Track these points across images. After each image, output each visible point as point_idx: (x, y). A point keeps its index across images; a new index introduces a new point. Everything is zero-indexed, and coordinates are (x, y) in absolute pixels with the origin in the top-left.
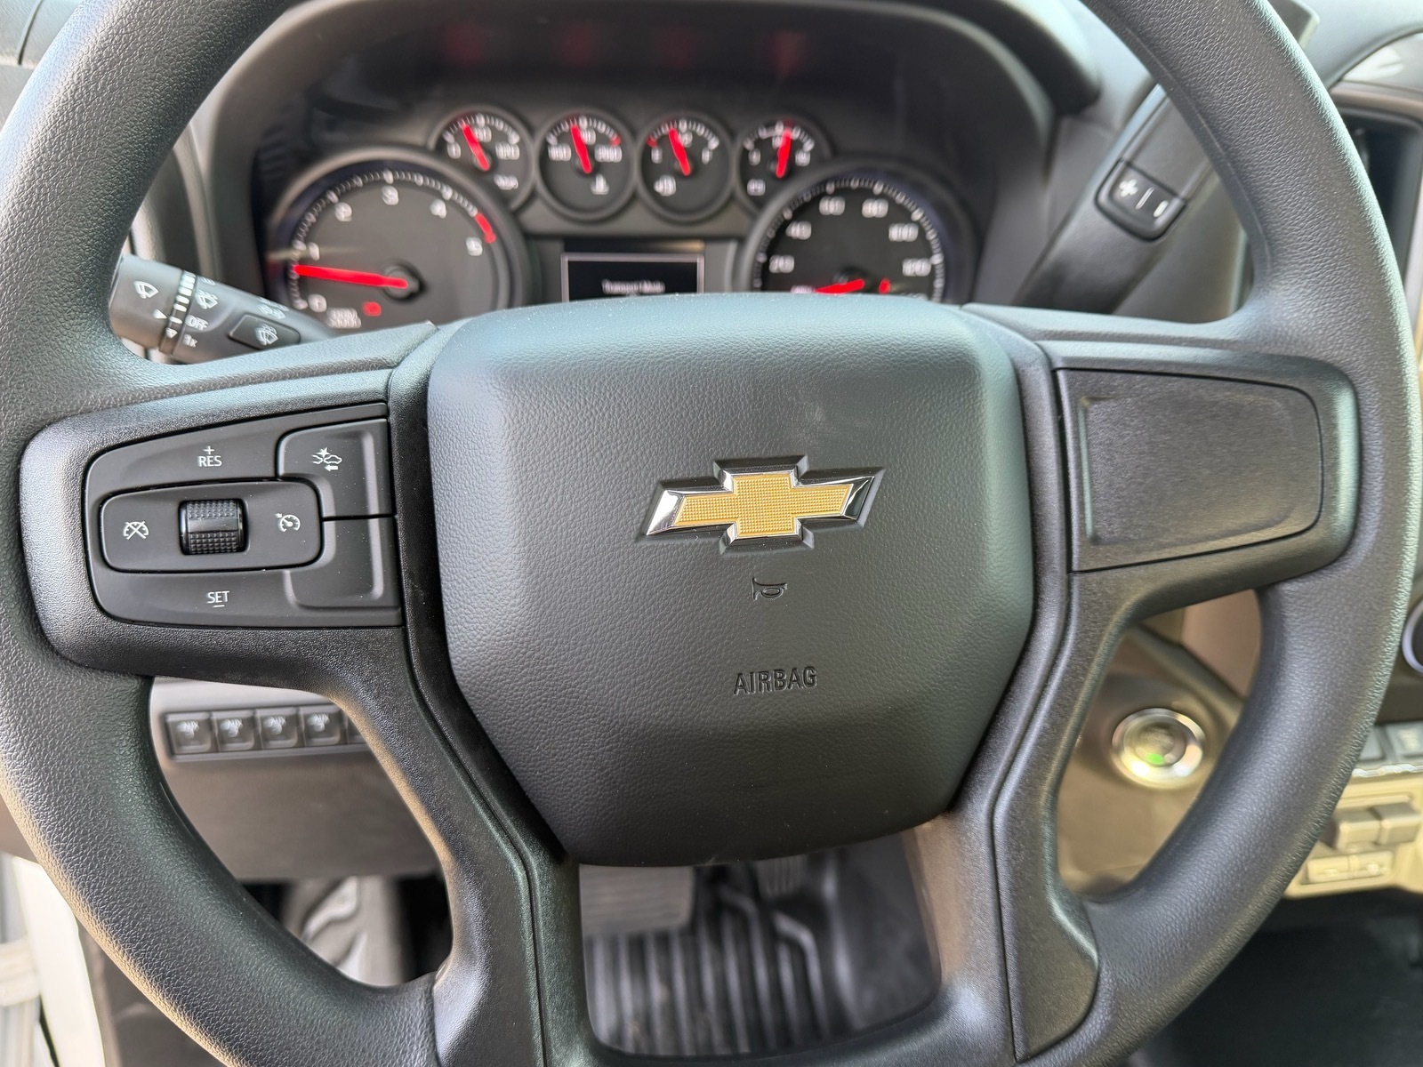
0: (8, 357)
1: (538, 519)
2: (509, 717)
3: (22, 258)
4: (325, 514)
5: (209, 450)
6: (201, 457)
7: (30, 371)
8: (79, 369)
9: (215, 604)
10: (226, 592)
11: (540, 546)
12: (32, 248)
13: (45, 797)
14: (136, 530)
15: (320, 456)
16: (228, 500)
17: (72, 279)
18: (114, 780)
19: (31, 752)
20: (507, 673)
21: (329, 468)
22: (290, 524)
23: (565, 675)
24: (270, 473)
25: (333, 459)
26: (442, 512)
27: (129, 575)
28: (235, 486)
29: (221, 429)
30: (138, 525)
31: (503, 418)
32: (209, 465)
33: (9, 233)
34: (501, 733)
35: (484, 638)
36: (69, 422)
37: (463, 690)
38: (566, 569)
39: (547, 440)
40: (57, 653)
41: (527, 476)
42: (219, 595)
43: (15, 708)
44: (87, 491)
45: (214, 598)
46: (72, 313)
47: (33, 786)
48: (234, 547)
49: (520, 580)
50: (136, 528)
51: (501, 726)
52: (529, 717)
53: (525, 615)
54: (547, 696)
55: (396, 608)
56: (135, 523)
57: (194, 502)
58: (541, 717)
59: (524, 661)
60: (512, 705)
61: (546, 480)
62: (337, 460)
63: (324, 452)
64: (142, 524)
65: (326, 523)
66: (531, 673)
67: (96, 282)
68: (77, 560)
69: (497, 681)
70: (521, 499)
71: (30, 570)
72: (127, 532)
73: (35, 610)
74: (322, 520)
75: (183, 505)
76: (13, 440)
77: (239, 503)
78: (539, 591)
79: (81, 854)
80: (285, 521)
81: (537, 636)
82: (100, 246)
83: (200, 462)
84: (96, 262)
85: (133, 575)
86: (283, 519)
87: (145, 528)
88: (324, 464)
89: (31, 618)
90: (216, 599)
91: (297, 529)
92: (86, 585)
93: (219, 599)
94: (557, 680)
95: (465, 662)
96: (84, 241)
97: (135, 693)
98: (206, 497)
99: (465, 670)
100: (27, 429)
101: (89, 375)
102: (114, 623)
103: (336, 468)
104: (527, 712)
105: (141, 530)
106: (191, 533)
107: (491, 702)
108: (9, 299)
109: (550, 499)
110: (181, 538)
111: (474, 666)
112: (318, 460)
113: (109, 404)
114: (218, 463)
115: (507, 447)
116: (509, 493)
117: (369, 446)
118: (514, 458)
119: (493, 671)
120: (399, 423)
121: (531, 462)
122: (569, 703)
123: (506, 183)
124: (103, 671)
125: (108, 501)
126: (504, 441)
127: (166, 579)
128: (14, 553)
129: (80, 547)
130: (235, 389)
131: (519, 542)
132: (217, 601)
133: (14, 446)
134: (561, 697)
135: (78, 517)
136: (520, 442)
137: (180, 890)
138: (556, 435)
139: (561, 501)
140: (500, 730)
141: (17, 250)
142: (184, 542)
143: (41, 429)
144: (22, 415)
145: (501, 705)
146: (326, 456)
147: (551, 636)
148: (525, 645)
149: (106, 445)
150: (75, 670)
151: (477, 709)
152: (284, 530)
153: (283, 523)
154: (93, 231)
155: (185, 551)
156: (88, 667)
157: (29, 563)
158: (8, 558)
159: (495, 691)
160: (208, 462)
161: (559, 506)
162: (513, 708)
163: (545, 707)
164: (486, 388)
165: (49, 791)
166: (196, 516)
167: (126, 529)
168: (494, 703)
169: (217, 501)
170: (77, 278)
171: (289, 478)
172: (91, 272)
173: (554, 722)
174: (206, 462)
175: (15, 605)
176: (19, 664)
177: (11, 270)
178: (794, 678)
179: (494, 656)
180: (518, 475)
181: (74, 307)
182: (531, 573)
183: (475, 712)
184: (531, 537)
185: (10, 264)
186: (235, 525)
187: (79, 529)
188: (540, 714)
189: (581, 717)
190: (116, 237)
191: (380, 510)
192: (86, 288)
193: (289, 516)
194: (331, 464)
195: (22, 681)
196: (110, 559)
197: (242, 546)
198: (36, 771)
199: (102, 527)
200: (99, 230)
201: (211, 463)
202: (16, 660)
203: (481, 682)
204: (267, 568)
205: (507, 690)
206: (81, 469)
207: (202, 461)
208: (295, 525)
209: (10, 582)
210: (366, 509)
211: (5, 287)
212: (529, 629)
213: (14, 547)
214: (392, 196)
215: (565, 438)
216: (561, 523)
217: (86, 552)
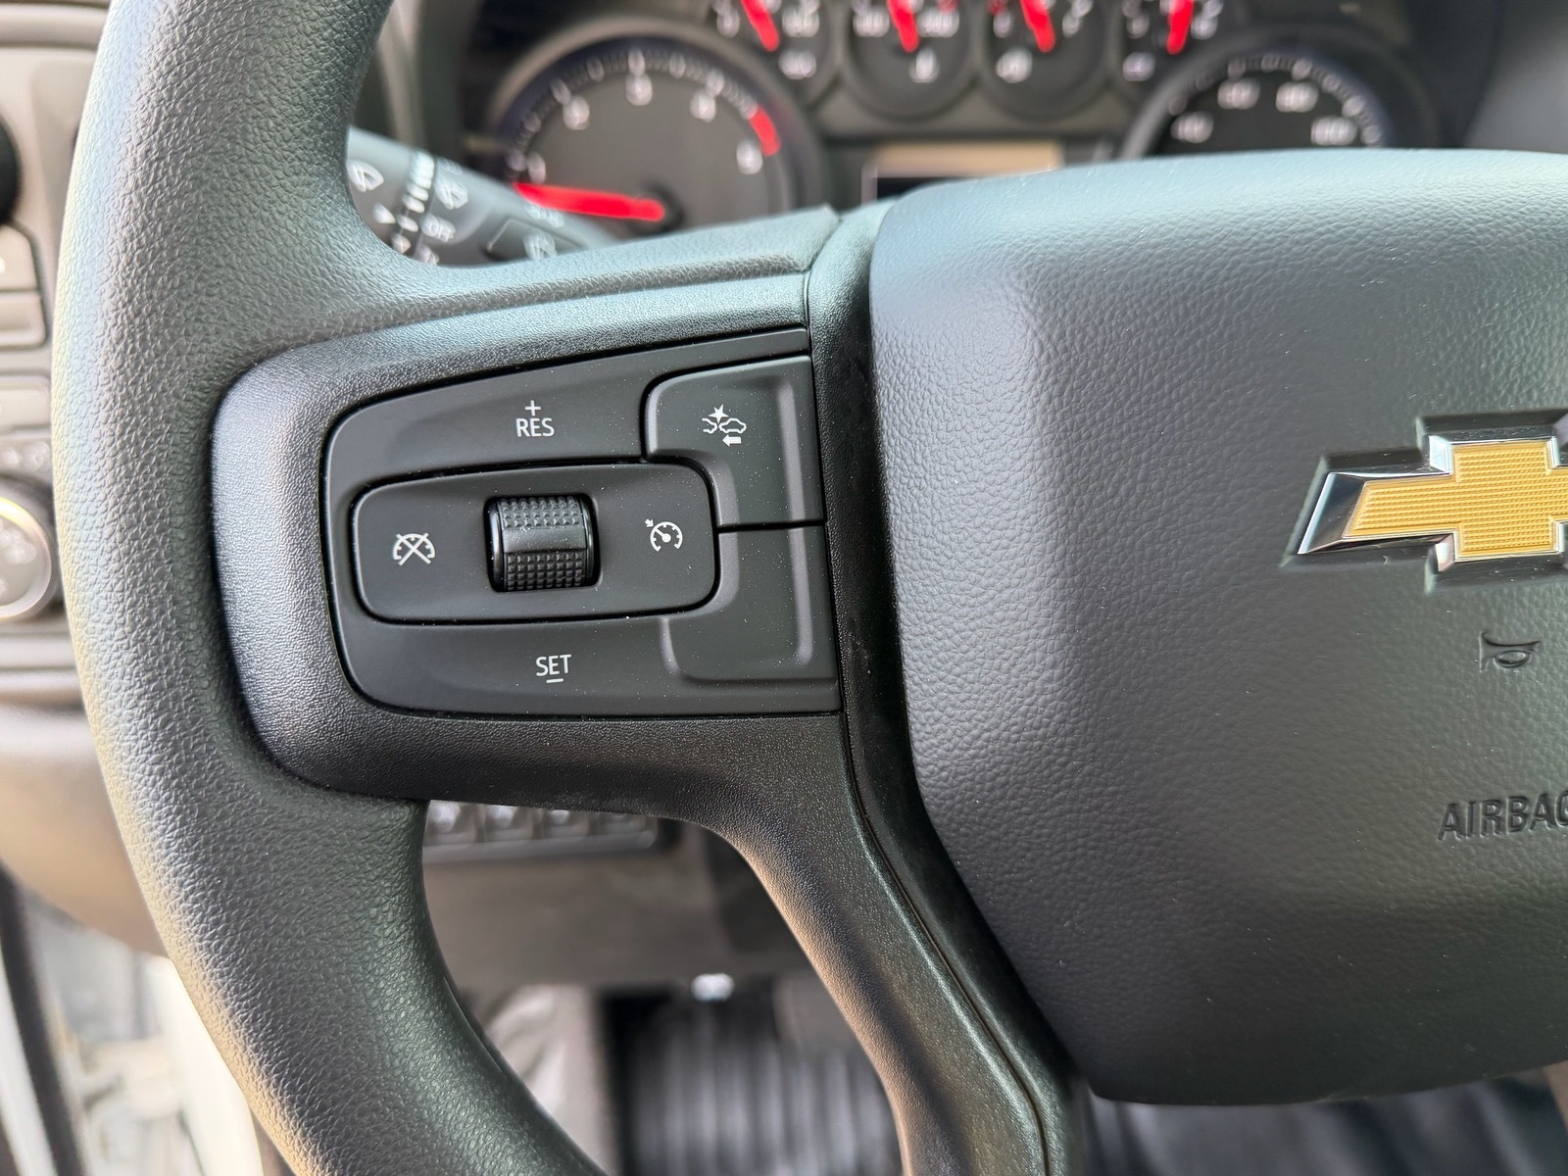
0: (192, 236)
1: (1099, 526)
2: (1020, 870)
3: (216, 56)
4: (721, 522)
5: (533, 408)
6: (519, 421)
7: (228, 265)
8: (306, 264)
9: (549, 676)
10: (565, 657)
11: (1102, 576)
12: (232, 38)
13: (268, 1015)
14: (414, 549)
15: (714, 420)
16: (565, 497)
17: (297, 100)
18: (377, 982)
19: (243, 942)
20: (1027, 796)
21: (728, 441)
22: (666, 538)
23: (1139, 805)
24: (633, 449)
25: (733, 425)
26: (905, 516)
27: (404, 627)
28: (580, 471)
29: (552, 370)
30: (417, 540)
31: (1036, 345)
32: (534, 434)
33: (193, 8)
34: (1000, 894)
35: (986, 735)
36: (292, 356)
37: (935, 821)
38: (1150, 616)
39: (1118, 382)
40: (279, 764)
41: (1081, 449)
42: (554, 661)
43: (214, 864)
44: (328, 479)
45: (549, 668)
46: (297, 163)
47: (247, 998)
48: (578, 579)
49: (1062, 636)
50: (412, 545)
51: (1001, 883)
52: (1059, 872)
53: (1072, 698)
54: (1099, 840)
55: (830, 680)
56: (413, 536)
57: (509, 499)
58: (1081, 874)
59: (1061, 778)
60: (1028, 850)
61: (1115, 456)
62: (741, 427)
63: (719, 414)
64: (423, 538)
65: (721, 536)
66: (1074, 800)
67: (334, 112)
68: (314, 603)
69: (1005, 809)
70: (1069, 490)
71: (231, 620)
72: (399, 553)
73: (241, 690)
74: (717, 530)
75: (491, 503)
76: (201, 389)
77: (584, 500)
78: (1098, 656)
79: (330, 1114)
80: (661, 533)
81: (1092, 735)
82: (342, 43)
83: (519, 428)
84: (335, 73)
85: (411, 627)
86: (655, 529)
87: (430, 546)
88: (720, 435)
89: (235, 703)
90: (550, 669)
91: (678, 546)
92: (329, 647)
93: (555, 669)
94: (1123, 813)
95: (944, 774)
96: (318, 30)
97: (405, 830)
98: (530, 490)
99: (942, 788)
100: (225, 369)
101: (323, 275)
102: (380, 713)
103: (737, 440)
104: (1057, 863)
105: (423, 548)
106: (510, 554)
107: (989, 843)
108: (193, 131)
109: (1123, 490)
110: (490, 564)
111: (961, 782)
112: (711, 427)
113: (357, 326)
114: (548, 431)
115: (1044, 397)
116: (1047, 479)
117: (787, 402)
118: (1058, 415)
119: (998, 793)
120: (829, 363)
121: (1088, 422)
122: (1140, 853)
123: (798, 66)
124: (353, 794)
125: (366, 497)
126: (1038, 386)
127: (466, 633)
128: (205, 590)
129: (319, 579)
130: (564, 303)
131: (1063, 566)
132: (552, 673)
133: (202, 400)
134: (1126, 841)
135: (315, 526)
136: (1068, 388)
137: (487, 1164)
138: (1135, 374)
139: (1143, 493)
140: (998, 889)
141: (208, 41)
142: (496, 569)
143: (247, 369)
144: (215, 343)
145: (1007, 848)
146: (723, 420)
147: (1116, 736)
148: (1066, 750)
149: (358, 397)
150: (309, 795)
151: (959, 853)
152: (658, 548)
153: (656, 535)
154: (332, 13)
155: (498, 585)
156: (328, 789)
157: (229, 608)
158: (196, 599)
159: (999, 825)
160: (532, 430)
161: (1138, 502)
162: (1029, 855)
163: (1094, 857)
164: (1000, 291)
165: (274, 1006)
166: (516, 523)
167: (397, 547)
168: (993, 845)
169: (547, 497)
170: (305, 99)
171: (664, 458)
172: (328, 92)
173: (1105, 883)
174: (529, 429)
175: (210, 682)
176: (219, 787)
177: (197, 78)
178: (1543, 811)
179: (1003, 767)
180: (1063, 447)
181: (299, 152)
182: (1084, 625)
183: (953, 857)
184: (1086, 559)
185: (196, 66)
186: (583, 541)
187: (315, 546)
188: (1081, 869)
189: (1161, 877)
190: (366, 31)
191: (807, 512)
192: (319, 119)
193: (665, 524)
194: (732, 435)
195: (224, 816)
196: (370, 600)
197: (590, 580)
198: (251, 972)
199: (356, 544)
200: (342, 12)
201: (537, 431)
202: (213, 779)
203: (974, 809)
204: (632, 614)
205: (1022, 825)
206: (319, 440)
207: (521, 427)
208: (675, 540)
209: (200, 641)
210: (786, 510)
211: (187, 108)
212: (1077, 722)
213: (204, 580)
214: (641, 90)
215: (1151, 377)
216: (1141, 533)
217: (329, 588)
